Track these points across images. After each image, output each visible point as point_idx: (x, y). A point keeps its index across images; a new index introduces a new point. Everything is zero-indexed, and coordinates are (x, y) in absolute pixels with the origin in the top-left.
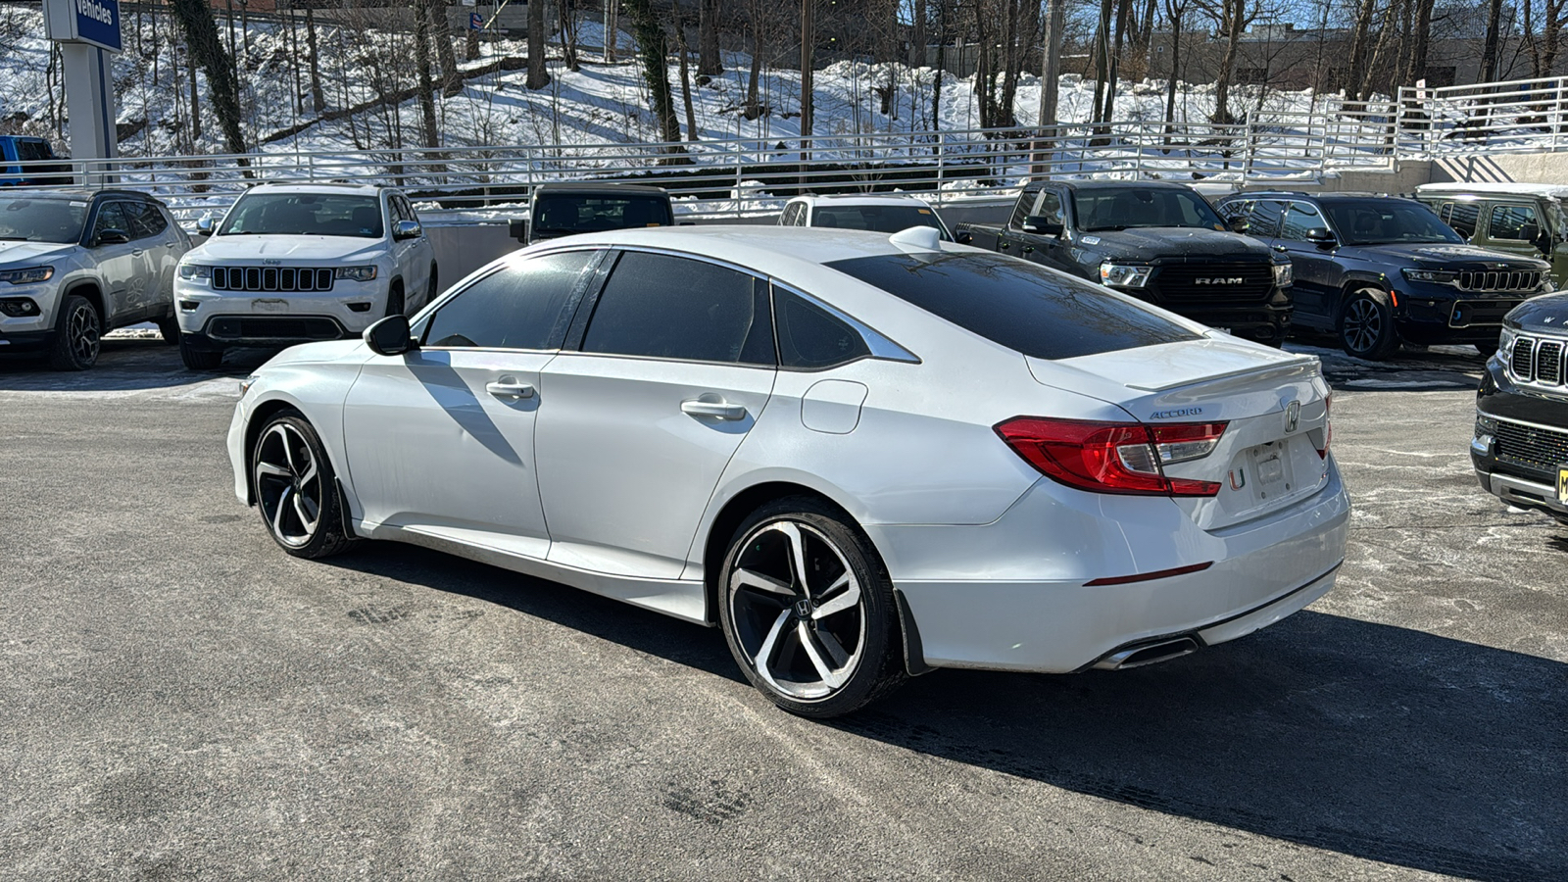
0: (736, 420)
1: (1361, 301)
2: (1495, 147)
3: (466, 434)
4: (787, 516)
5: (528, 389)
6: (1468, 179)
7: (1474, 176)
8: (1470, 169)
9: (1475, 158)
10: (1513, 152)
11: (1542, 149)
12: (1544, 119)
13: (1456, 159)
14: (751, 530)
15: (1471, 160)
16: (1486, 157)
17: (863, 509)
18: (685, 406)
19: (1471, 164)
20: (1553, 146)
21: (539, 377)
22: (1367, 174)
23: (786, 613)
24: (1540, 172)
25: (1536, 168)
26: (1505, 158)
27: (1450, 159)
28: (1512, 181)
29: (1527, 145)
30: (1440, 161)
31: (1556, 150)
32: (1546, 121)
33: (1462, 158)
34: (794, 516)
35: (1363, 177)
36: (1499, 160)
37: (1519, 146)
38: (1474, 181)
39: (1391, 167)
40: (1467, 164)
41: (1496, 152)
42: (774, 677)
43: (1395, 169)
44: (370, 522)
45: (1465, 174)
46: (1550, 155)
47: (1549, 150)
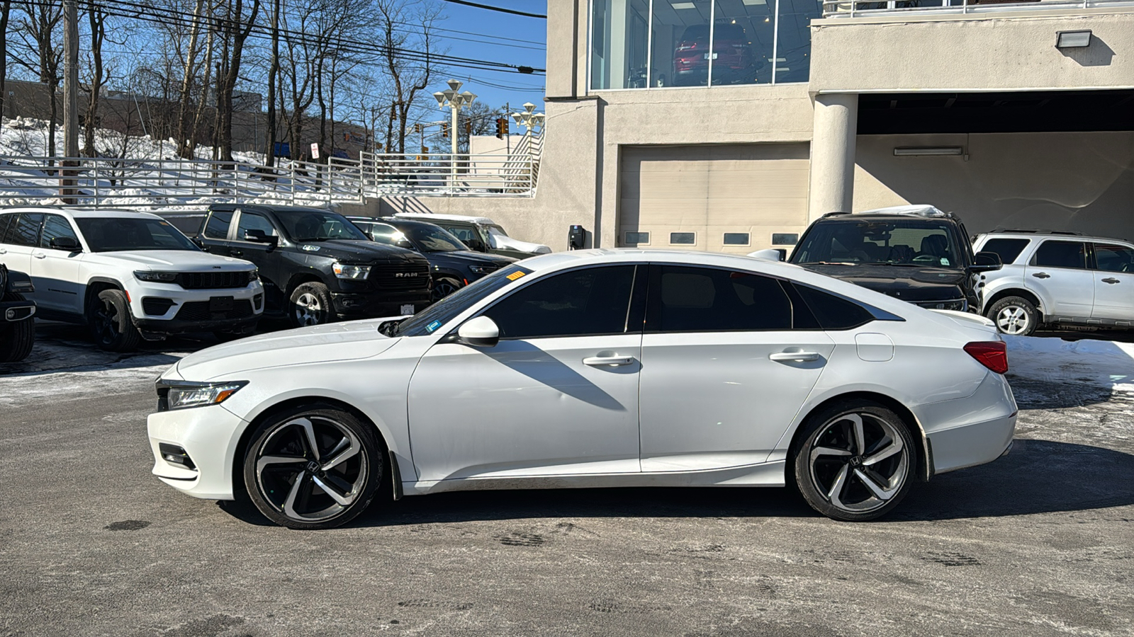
0: (815, 362)
1: (442, 285)
2: (416, 192)
3: (564, 396)
4: (853, 411)
5: (631, 358)
6: (404, 210)
7: (407, 208)
8: (405, 205)
9: (407, 198)
10: (427, 195)
11: (445, 195)
12: (444, 178)
13: (395, 197)
14: (826, 423)
15: (405, 199)
16: (414, 198)
17: (908, 399)
18: (773, 357)
19: (405, 201)
20: (451, 193)
21: (640, 350)
22: (353, 205)
23: (846, 466)
24: (447, 208)
25: (445, 206)
26: (426, 199)
27: (392, 197)
28: (431, 212)
29: (436, 192)
30: (385, 198)
31: (454, 196)
32: (446, 179)
33: (399, 197)
34: (858, 410)
35: (351, 207)
36: (422, 199)
37: (431, 192)
38: (408, 212)
39: (361, 201)
40: (402, 201)
41: (418, 195)
42: (844, 504)
43: (364, 202)
44: (429, 481)
45: (402, 207)
46: (451, 199)
47: (449, 195)
